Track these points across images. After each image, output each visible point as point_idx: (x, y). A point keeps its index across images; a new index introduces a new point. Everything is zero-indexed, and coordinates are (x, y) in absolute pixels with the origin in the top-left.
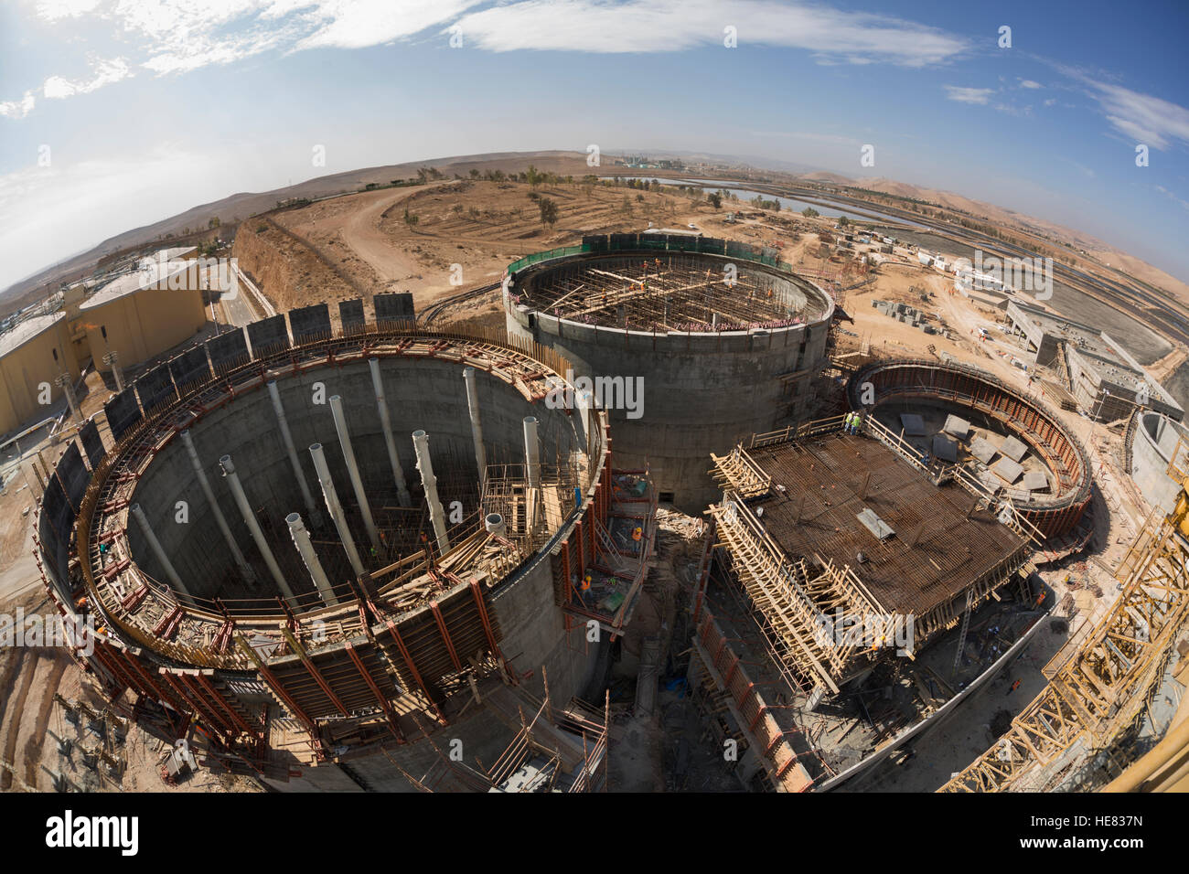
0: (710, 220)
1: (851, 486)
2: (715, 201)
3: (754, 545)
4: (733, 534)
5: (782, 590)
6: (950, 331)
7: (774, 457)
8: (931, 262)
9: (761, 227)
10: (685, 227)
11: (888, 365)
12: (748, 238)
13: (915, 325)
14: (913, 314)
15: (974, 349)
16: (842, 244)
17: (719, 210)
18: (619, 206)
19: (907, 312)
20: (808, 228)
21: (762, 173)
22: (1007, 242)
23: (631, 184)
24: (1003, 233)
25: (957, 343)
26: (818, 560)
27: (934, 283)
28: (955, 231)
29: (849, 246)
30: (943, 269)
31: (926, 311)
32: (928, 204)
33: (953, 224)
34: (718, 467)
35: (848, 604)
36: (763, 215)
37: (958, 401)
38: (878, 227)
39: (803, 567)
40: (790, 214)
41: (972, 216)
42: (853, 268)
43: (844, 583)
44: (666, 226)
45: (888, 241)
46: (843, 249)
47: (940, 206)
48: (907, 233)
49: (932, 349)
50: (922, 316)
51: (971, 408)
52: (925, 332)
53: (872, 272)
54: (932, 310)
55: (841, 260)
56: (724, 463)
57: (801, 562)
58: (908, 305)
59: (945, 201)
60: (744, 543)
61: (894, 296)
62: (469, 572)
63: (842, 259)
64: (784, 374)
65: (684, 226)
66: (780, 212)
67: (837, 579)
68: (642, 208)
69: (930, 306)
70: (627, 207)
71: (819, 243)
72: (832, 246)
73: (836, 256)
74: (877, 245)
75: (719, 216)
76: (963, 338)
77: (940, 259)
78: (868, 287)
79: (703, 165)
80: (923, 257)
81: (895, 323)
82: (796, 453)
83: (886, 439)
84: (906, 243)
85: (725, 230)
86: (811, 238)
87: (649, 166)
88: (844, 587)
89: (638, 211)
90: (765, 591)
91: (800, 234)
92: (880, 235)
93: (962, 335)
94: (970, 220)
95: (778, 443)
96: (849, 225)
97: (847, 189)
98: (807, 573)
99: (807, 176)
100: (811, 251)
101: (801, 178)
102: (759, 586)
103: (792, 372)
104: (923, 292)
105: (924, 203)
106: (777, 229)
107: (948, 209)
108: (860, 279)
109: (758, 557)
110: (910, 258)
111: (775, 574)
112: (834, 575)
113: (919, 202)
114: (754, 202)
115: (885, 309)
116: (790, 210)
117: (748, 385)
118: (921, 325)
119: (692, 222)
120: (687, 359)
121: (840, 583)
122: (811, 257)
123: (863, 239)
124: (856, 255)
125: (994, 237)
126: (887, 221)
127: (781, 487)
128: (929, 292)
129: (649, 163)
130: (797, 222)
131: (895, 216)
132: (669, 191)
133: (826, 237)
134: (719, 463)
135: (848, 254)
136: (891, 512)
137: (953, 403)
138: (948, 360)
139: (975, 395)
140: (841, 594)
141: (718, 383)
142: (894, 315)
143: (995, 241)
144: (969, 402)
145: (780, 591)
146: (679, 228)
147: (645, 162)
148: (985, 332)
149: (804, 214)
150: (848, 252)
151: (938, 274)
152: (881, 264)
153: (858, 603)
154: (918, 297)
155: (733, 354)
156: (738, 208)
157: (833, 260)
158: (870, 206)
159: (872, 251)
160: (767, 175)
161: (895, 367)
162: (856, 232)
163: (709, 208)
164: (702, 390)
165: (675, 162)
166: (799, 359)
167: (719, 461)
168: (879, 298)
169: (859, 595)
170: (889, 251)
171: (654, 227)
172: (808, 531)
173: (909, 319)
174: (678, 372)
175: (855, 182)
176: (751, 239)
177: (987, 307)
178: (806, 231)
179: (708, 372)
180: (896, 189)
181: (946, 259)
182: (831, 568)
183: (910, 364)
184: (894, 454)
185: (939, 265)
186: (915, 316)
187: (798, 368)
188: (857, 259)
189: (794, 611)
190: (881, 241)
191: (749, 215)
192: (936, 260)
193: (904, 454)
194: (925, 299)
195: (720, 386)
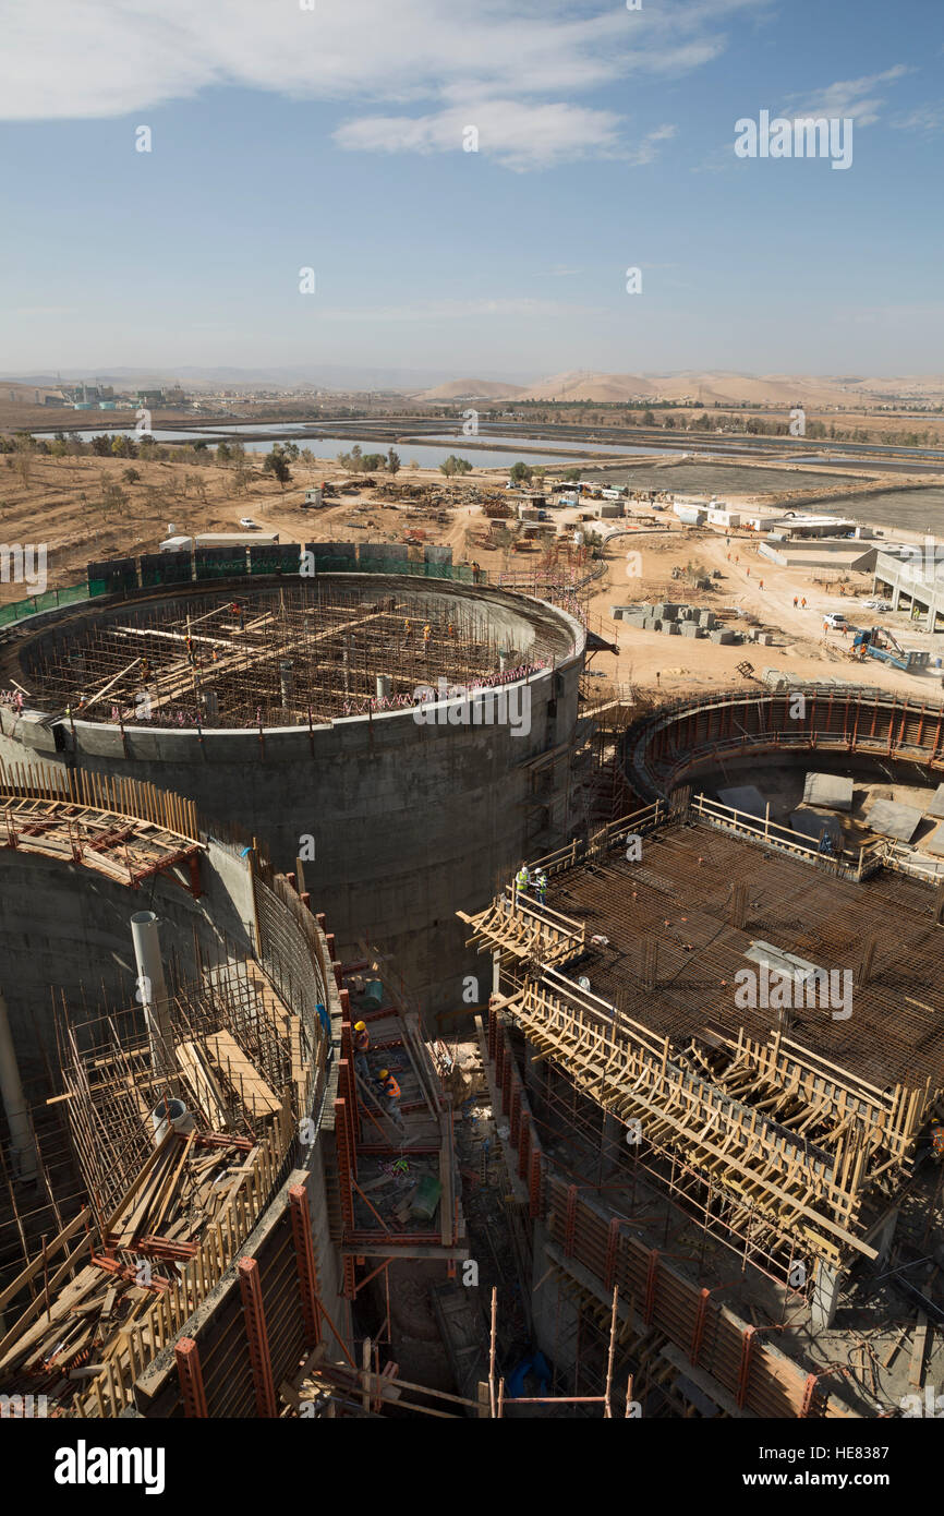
0: (276, 508)
1: (710, 911)
2: (278, 468)
3: (601, 1039)
4: (556, 1033)
5: (683, 1100)
6: (769, 631)
7: (566, 894)
8: (703, 516)
9: (373, 508)
10: (236, 528)
11: (676, 713)
12: (358, 532)
13: (701, 635)
14: (694, 616)
15: (823, 653)
16: (529, 515)
17: (289, 485)
18: (96, 496)
19: (680, 616)
20: (459, 496)
21: (345, 399)
22: (851, 442)
23: (102, 447)
24: (837, 426)
25: (788, 650)
26: (716, 1039)
27: (713, 553)
28: (736, 446)
29: (542, 518)
30: (727, 524)
31: (713, 606)
32: (675, 406)
33: (730, 435)
34: (479, 932)
35: (802, 1099)
36: (370, 484)
37: (819, 747)
38: (585, 470)
39: (698, 1055)
40: (418, 474)
41: (767, 410)
42: (561, 557)
43: (778, 1064)
44: (199, 528)
45: (612, 494)
46: (535, 524)
47: (699, 406)
48: (641, 472)
49: (747, 669)
50: (712, 617)
51: (849, 754)
52: (722, 644)
53: (596, 556)
54: (725, 603)
55: (534, 547)
56: (486, 923)
57: (692, 1047)
58: (677, 603)
59: (709, 392)
60: (581, 1042)
61: (646, 592)
62: (180, 1222)
63: (536, 544)
64: (528, 758)
65: (233, 524)
66: (398, 474)
67: (763, 1061)
68: (143, 495)
69: (718, 597)
70: (116, 499)
71: (488, 521)
72: (511, 524)
73: (523, 541)
74: (593, 506)
75: (290, 497)
76: (797, 639)
77: (718, 507)
78: (595, 585)
79: (228, 394)
80: (684, 510)
81: (664, 638)
82: (599, 881)
83: (738, 827)
84: (646, 491)
85: (311, 522)
86: (469, 515)
87: (119, 405)
88: (783, 1072)
89: (136, 504)
90: (654, 1109)
91: (448, 511)
92: (593, 487)
93: (795, 634)
94: (764, 418)
95: (563, 871)
96: (533, 478)
97: (511, 407)
98: (710, 1063)
99: (432, 394)
100: (474, 538)
101: (419, 399)
102: (639, 1106)
103: (541, 753)
104: (700, 574)
105: (666, 405)
106: (405, 507)
107: (717, 406)
108: (577, 574)
109: (615, 1060)
110: (661, 517)
111: (660, 1078)
112: (755, 1056)
113: (656, 406)
114: (344, 460)
115: (639, 618)
116: (415, 467)
117: (477, 787)
118: (712, 633)
119: (244, 513)
120: (371, 762)
121: (772, 1066)
122: (479, 550)
123: (564, 500)
124: (560, 532)
125: (819, 440)
126: (600, 457)
127: (600, 938)
128: (711, 572)
129: (117, 398)
130: (434, 487)
131: (613, 443)
132: (180, 457)
133: (496, 509)
134: (477, 925)
135: (545, 532)
136: (798, 937)
137: (813, 752)
138: (781, 682)
139: (851, 730)
140: (779, 1085)
141: (426, 793)
142: (658, 626)
143: (823, 446)
144: (842, 745)
145: (677, 1105)
146: (224, 530)
147: (109, 396)
148: (838, 619)
149: (446, 472)
150: (543, 529)
151: (718, 536)
152: (608, 539)
153: (819, 1091)
154: (693, 584)
155: (445, 739)
156: (320, 476)
157: (520, 548)
158: (563, 432)
159: (587, 518)
160: (354, 401)
161: (692, 712)
162: (548, 489)
163: (267, 483)
164: (402, 811)
165: (170, 393)
166: (549, 728)
167: (476, 921)
168: (621, 602)
169: (818, 1077)
170: (618, 512)
171: (177, 533)
172: (677, 996)
173: (688, 628)
174: (358, 788)
175: (524, 390)
176: (365, 533)
177: (832, 575)
178: (456, 502)
179: (409, 777)
180: (608, 388)
181: (728, 505)
182: (744, 1045)
183: (715, 703)
184: (761, 849)
185: (718, 519)
186: (697, 620)
187: (549, 744)
188: (563, 538)
189: (717, 1131)
190: (599, 496)
191: (344, 487)
192: (711, 511)
193: (780, 844)
194: (706, 586)
195: (431, 798)
